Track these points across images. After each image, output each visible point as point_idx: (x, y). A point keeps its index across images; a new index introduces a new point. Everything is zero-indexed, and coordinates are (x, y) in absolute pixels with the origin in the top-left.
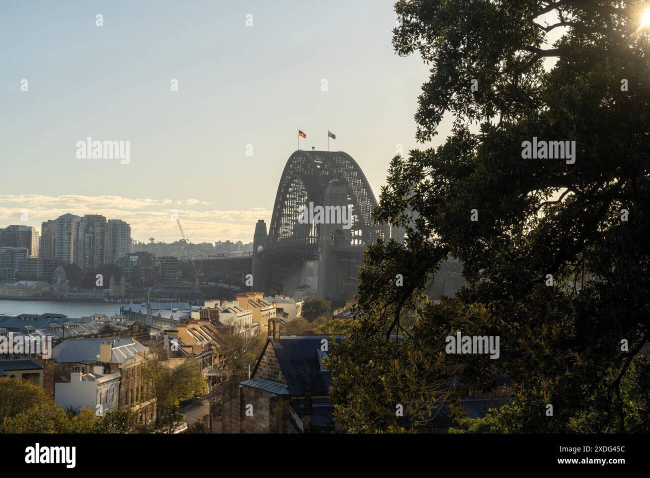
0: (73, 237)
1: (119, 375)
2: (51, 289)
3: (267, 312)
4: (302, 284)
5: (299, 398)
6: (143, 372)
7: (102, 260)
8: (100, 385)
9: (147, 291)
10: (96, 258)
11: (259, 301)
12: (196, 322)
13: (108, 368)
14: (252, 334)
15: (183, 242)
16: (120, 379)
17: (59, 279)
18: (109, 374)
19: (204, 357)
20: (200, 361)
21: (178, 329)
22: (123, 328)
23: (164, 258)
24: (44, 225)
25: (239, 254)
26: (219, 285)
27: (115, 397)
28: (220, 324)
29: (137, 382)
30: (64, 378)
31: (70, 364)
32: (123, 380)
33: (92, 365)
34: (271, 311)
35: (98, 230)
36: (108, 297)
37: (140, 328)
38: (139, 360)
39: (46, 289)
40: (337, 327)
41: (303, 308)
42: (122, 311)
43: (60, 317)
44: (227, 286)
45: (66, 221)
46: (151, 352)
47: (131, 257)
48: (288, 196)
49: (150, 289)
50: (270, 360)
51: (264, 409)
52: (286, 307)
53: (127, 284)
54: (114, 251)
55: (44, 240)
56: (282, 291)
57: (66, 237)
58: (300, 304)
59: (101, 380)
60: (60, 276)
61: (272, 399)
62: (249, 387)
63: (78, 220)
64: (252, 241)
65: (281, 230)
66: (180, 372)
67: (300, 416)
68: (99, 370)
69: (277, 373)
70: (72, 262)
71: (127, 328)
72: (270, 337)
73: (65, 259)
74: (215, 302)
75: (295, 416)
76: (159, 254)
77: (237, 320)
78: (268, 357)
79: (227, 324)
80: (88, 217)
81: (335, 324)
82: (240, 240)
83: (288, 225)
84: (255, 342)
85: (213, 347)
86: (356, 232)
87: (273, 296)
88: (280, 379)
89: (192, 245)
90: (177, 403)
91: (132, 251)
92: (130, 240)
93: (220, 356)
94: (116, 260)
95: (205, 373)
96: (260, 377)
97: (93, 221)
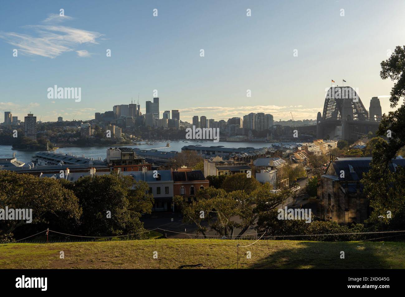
0: (254, 121)
1: (276, 170)
2: (248, 138)
3: (325, 146)
4: (336, 135)
5: (343, 182)
6: (284, 169)
7: (264, 128)
8: (270, 174)
9: (280, 138)
10: (262, 127)
11: (322, 142)
12: (300, 151)
13: (272, 168)
14: (320, 154)
15: (291, 120)
16: (277, 172)
17: (250, 135)
18: (273, 170)
19: (304, 163)
20: (303, 164)
21: (294, 154)
22: (274, 152)
23: (285, 127)
24: (244, 117)
25: (311, 124)
26: (305, 135)
27: (275, 178)
28: (309, 151)
29: (282, 173)
30: (258, 171)
31: (260, 167)
32: (278, 172)
33: (267, 167)
34: (326, 146)
35: (262, 118)
36: (267, 140)
37: (279, 152)
38: (282, 165)
39: (246, 138)
40: (352, 152)
41: (337, 144)
42: (272, 145)
43: (252, 148)
44: (308, 135)
45: (251, 115)
46: (286, 162)
47: (274, 126)
48: (329, 103)
49: (281, 137)
50: (332, 168)
51: (330, 185)
52: (331, 144)
53: (273, 136)
54: (268, 125)
55: (245, 122)
56: (329, 138)
57: (251, 121)
58: (336, 143)
59: (271, 172)
60: (250, 134)
61: (333, 182)
62: (325, 178)
63: (255, 115)
64: (316, 119)
65: (327, 115)
66: (297, 169)
67: (344, 188)
68: (269, 169)
69: (334, 173)
70: (254, 129)
71: (275, 152)
72: (331, 161)
73: (252, 128)
74: (306, 143)
75: (342, 188)
76: (283, 125)
77: (314, 150)
78: (331, 167)
79: (311, 151)
80: (259, 114)
81: (351, 152)
82: (311, 119)
83: (329, 113)
84: (321, 157)
85: (307, 160)
86: (355, 116)
87: (326, 140)
88: (336, 175)
89: (294, 121)
90: (296, 179)
91: (274, 124)
92: (274, 121)
93: (309, 162)
94: (269, 128)
95: (305, 168)
96: (328, 174)
97: (261, 115)
